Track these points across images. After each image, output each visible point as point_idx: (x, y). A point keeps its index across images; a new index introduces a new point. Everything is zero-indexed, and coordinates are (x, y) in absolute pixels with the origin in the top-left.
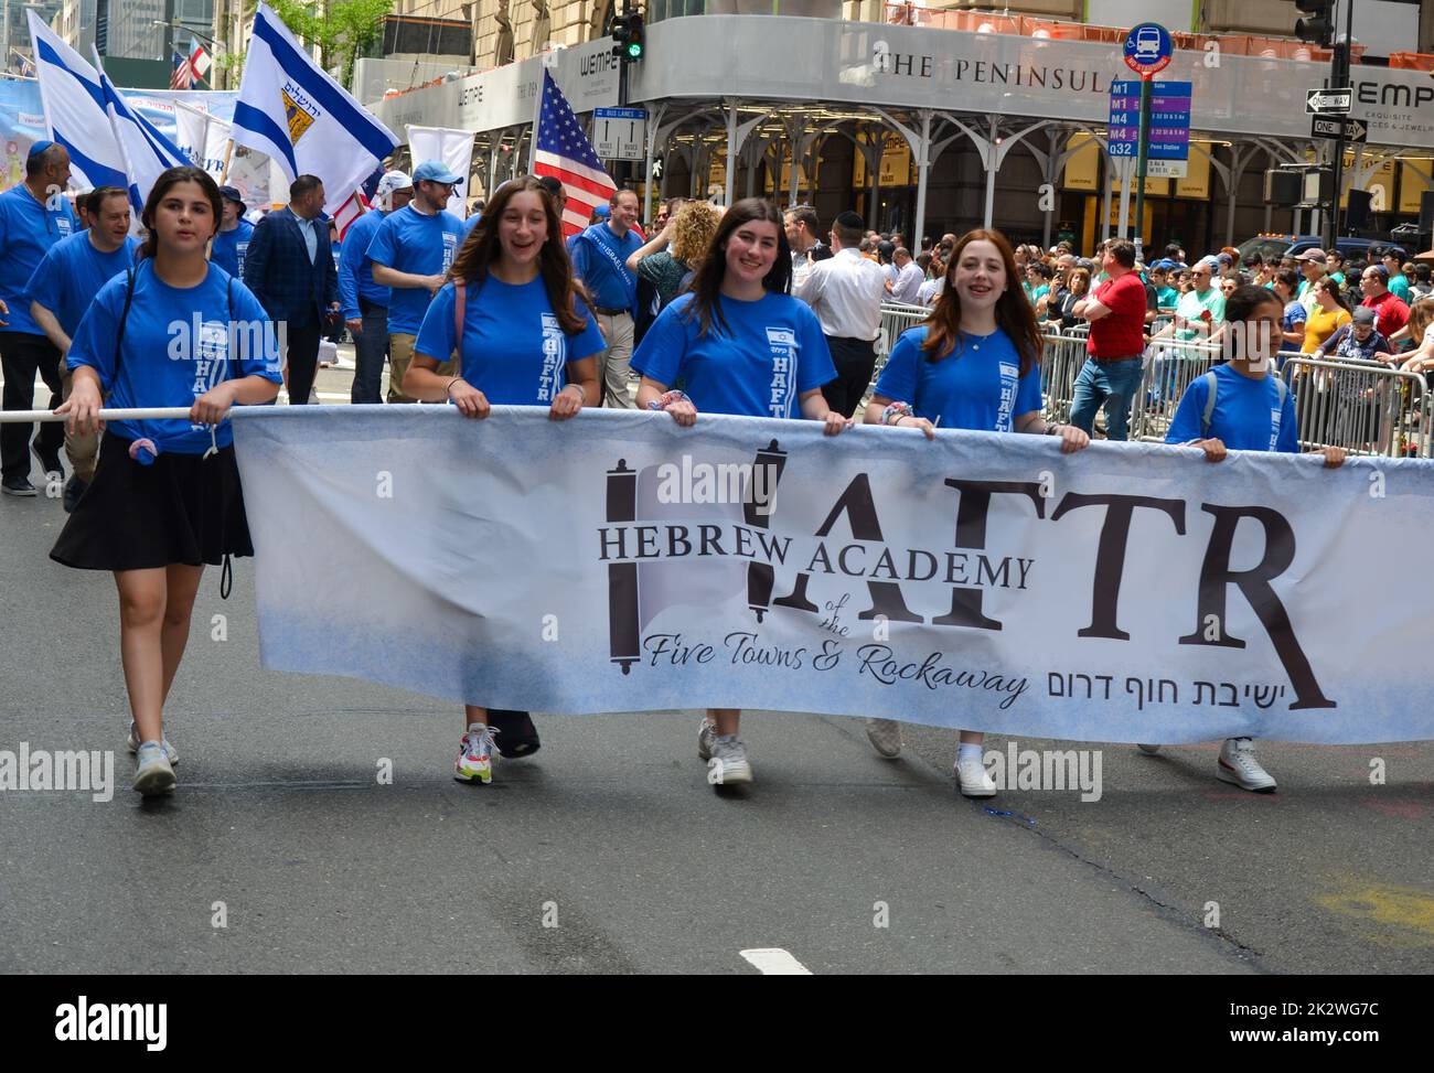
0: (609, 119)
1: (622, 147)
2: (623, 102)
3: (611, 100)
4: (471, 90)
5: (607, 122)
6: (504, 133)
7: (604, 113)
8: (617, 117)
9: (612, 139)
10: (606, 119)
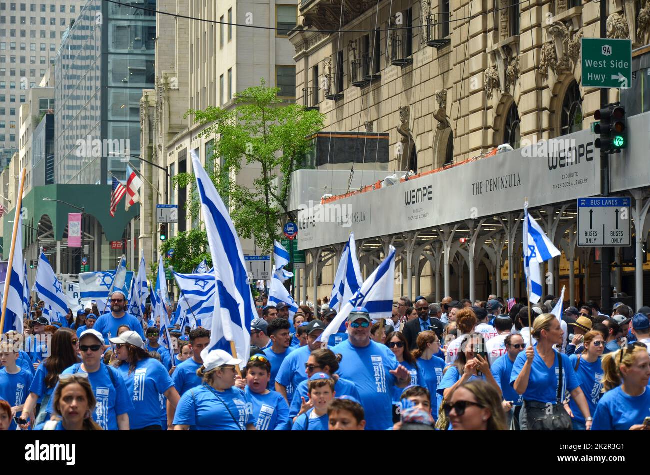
0: (593, 208)
1: (608, 234)
2: (606, 193)
3: (594, 188)
4: (418, 190)
5: (591, 211)
6: (456, 226)
7: (588, 202)
8: (601, 205)
9: (597, 227)
10: (590, 208)
